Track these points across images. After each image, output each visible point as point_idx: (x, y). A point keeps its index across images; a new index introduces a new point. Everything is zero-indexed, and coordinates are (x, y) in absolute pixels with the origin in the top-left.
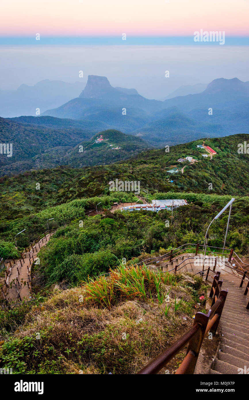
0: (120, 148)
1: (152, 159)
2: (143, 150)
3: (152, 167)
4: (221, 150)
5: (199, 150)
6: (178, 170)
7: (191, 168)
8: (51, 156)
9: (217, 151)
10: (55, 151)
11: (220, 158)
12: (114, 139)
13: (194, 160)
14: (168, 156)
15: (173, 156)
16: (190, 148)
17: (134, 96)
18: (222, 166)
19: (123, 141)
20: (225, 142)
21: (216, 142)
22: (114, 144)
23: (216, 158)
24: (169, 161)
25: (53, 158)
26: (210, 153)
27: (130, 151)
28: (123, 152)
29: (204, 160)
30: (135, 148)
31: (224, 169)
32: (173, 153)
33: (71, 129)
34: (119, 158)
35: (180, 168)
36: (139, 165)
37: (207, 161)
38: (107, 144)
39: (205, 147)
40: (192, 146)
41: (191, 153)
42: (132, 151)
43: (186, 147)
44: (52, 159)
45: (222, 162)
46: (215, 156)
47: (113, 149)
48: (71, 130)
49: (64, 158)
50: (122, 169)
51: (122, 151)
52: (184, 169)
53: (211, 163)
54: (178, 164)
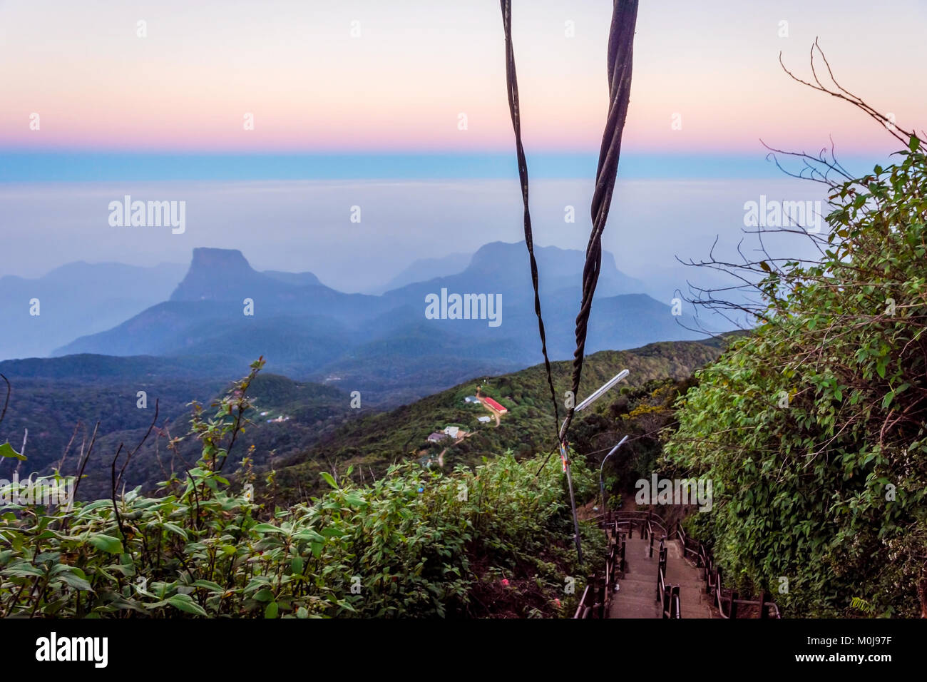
0: (288, 418)
1: (373, 440)
2: (345, 416)
3: (373, 461)
4: (516, 401)
5: (471, 409)
6: (430, 461)
7: (458, 453)
8: (97, 460)
9: (508, 405)
10: (111, 444)
11: (515, 420)
12: (271, 396)
13: (463, 433)
14: (405, 429)
15: (416, 428)
16: (453, 405)
17: (310, 289)
18: (521, 438)
19: (295, 400)
20: (521, 384)
21: (504, 385)
22: (271, 409)
23: (506, 421)
24: (409, 442)
25: (103, 465)
26: (494, 411)
27: (314, 421)
28: (295, 428)
29: (484, 430)
30: (325, 413)
31: (525, 444)
32: (416, 421)
33: (151, 383)
34: (288, 443)
35: (435, 456)
36: (344, 460)
37: (489, 431)
38: (253, 412)
39: (482, 399)
40: (455, 401)
41: (454, 418)
42: (319, 423)
43: (443, 403)
44: (102, 469)
45: (519, 430)
46: (504, 418)
47: (271, 423)
48: (151, 385)
49: (135, 461)
50: (306, 475)
51: (293, 425)
52: (444, 457)
53: (498, 435)
54: (430, 446)
